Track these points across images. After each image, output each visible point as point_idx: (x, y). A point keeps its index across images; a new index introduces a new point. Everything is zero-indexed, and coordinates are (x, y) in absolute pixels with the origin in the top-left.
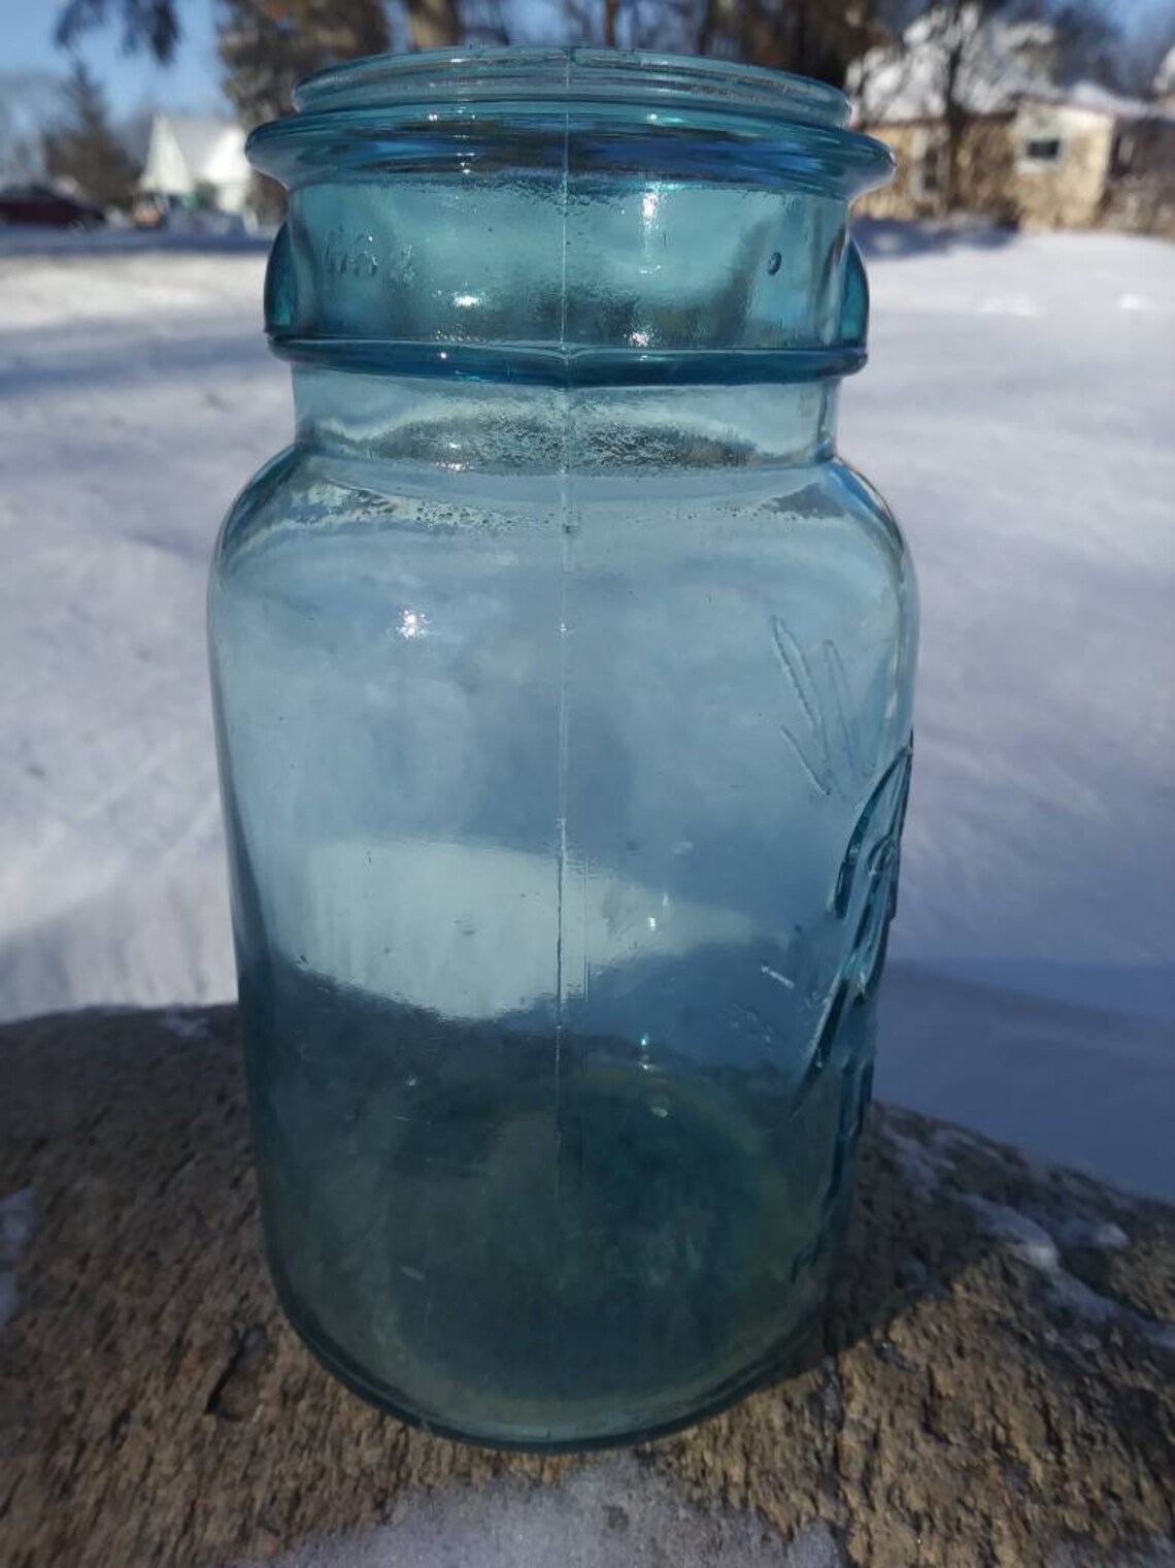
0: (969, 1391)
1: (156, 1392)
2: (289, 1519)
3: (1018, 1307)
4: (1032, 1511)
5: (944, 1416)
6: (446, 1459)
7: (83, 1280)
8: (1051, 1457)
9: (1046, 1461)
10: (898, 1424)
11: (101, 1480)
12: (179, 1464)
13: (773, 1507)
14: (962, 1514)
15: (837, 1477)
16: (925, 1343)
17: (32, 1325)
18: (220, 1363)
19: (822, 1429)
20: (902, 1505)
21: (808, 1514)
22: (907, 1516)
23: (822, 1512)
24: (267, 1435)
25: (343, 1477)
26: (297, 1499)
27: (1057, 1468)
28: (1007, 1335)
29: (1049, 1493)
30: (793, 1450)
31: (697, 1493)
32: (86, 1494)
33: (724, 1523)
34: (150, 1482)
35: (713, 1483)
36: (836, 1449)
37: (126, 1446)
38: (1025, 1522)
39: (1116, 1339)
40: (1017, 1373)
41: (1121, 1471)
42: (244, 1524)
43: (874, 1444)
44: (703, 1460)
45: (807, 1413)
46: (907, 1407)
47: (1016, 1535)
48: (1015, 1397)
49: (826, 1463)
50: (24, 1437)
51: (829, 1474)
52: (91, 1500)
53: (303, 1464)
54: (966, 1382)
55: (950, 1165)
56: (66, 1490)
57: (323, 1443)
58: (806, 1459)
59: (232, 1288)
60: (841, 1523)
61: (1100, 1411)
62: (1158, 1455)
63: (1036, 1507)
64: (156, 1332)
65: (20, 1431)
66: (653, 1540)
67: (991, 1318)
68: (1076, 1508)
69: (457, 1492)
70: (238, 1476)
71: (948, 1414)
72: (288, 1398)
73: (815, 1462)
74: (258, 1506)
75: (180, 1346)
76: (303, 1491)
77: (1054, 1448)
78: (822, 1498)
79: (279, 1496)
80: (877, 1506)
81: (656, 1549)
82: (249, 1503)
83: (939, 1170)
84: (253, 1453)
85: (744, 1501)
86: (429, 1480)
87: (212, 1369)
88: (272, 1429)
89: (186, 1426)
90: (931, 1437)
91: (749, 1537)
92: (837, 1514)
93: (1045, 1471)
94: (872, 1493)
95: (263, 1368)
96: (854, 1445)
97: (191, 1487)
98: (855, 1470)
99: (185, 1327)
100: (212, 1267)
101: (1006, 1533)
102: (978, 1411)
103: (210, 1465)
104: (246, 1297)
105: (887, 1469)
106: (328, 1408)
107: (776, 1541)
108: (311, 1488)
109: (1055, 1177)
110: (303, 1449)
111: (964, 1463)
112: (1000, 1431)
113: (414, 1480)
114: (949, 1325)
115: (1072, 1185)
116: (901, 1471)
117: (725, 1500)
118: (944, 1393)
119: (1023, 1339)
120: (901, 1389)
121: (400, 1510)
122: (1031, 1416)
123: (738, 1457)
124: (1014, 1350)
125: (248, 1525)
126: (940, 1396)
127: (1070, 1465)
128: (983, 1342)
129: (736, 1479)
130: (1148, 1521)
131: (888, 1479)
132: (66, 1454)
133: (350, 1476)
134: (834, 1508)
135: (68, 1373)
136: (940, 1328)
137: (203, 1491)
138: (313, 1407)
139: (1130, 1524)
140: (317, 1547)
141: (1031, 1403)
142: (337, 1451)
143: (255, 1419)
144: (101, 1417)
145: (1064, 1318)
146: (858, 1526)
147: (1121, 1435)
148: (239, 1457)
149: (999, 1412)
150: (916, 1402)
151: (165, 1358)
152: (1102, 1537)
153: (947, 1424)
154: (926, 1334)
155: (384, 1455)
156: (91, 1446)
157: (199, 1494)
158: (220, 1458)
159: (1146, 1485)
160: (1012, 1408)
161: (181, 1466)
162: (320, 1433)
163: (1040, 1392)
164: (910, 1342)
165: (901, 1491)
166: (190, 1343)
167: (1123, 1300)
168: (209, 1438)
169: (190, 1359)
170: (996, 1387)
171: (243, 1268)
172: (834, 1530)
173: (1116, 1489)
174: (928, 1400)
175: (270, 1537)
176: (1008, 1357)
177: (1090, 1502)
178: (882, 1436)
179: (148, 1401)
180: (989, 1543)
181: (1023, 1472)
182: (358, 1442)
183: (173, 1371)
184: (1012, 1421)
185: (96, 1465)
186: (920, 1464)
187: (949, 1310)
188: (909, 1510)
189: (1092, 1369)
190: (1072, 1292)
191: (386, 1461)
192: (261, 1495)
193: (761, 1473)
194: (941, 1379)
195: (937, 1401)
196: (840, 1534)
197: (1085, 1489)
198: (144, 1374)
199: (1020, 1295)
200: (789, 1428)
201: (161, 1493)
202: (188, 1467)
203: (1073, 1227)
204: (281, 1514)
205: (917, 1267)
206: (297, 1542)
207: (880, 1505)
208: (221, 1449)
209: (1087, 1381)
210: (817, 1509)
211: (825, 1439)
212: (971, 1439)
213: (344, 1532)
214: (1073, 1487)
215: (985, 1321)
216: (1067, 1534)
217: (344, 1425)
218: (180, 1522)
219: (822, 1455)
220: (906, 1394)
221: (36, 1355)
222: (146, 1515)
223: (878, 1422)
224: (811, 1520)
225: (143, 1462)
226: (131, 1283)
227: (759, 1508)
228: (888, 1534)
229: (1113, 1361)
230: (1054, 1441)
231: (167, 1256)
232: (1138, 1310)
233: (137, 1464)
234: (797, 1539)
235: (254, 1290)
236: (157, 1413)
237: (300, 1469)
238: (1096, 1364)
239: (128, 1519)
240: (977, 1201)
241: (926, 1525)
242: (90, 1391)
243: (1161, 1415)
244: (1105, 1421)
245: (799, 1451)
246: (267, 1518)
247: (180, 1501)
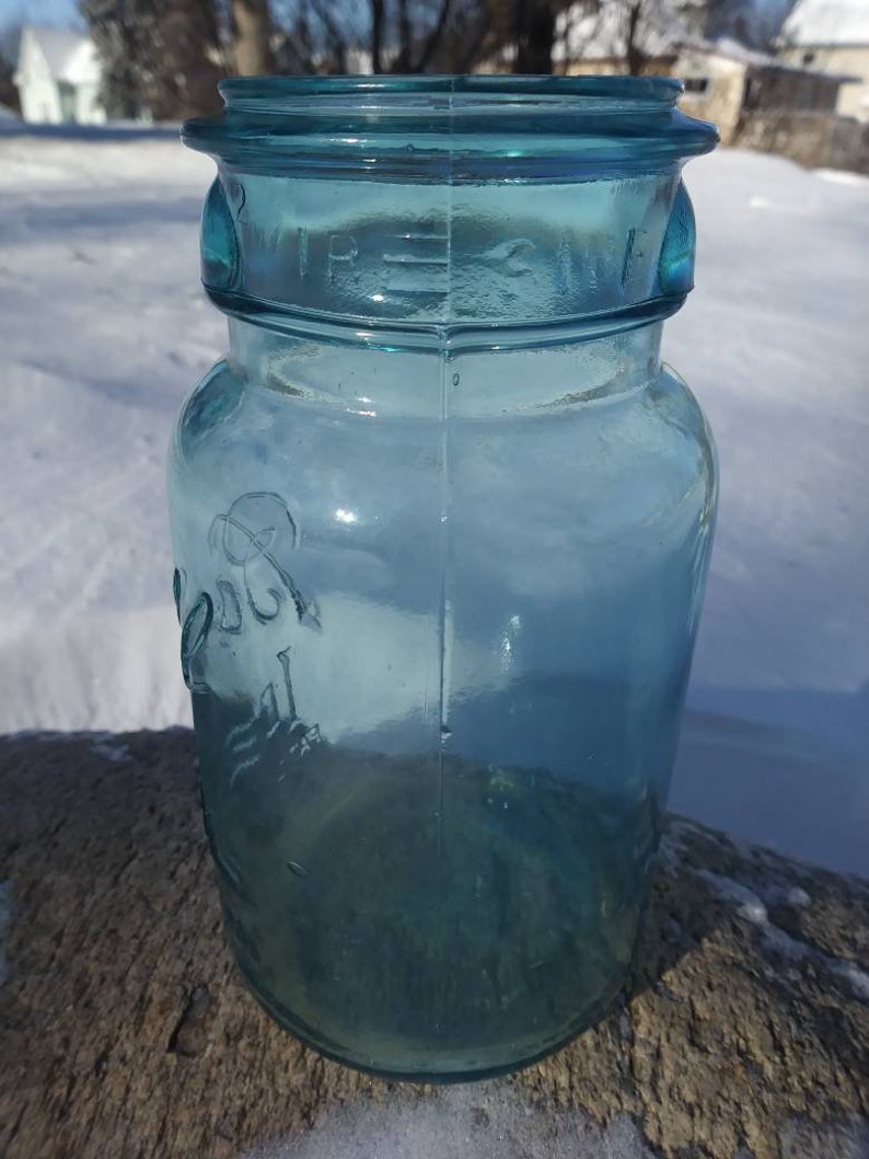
0: (719, 1014)
1: (127, 1036)
2: (238, 1129)
3: (745, 952)
4: (767, 1098)
5: (703, 1033)
6: (353, 1081)
7: (60, 952)
8: (777, 1059)
9: (774, 1062)
10: (673, 1040)
11: (91, 1105)
12: (151, 1091)
13: (590, 1104)
14: (721, 1102)
15: (633, 1080)
16: (686, 981)
17: (22, 988)
18: (177, 1014)
19: (621, 1046)
20: (680, 1099)
21: (615, 1108)
22: (683, 1106)
23: (625, 1106)
24: (217, 1067)
25: (277, 1096)
26: (243, 1113)
27: (782, 1067)
28: (741, 973)
29: (778, 1085)
30: (602, 1062)
31: (536, 1096)
32: (81, 1116)
33: (557, 1117)
34: (129, 1105)
35: (547, 1088)
36: (631, 1061)
37: (108, 1079)
38: (764, 1106)
39: (811, 971)
40: (750, 1000)
41: (823, 1067)
42: (204, 1134)
43: (657, 1055)
44: (538, 1072)
45: (609, 1035)
46: (677, 1028)
47: (758, 1116)
48: (750, 1018)
49: (625, 1071)
50: (25, 1074)
51: (628, 1079)
52: (84, 1122)
53: (247, 1087)
54: (717, 1008)
55: (684, 848)
56: (64, 1114)
57: (260, 1072)
58: (610, 1068)
59: (179, 957)
60: (638, 1114)
61: (806, 1025)
62: (846, 1053)
63: (770, 1095)
64: (123, 992)
65: (22, 1070)
66: (508, 1132)
67: (729, 961)
68: (797, 1094)
69: (363, 1103)
70: (198, 1098)
71: (705, 1031)
72: (230, 1038)
73: (617, 1070)
74: (214, 1120)
75: (143, 1002)
76: (247, 1107)
77: (779, 1053)
78: (625, 1097)
79: (230, 1112)
80: (663, 1099)
81: (510, 1138)
82: (207, 1118)
83: (678, 852)
84: (207, 1081)
85: (570, 1101)
86: (342, 1095)
87: (170, 1019)
88: (220, 1062)
89: (154, 1062)
90: (696, 1049)
91: (576, 1126)
92: (636, 1107)
93: (774, 1069)
94: (659, 1091)
95: (208, 1016)
96: (643, 1056)
97: (161, 1107)
98: (646, 1075)
99: (146, 987)
100: (162, 941)
101: (751, 1114)
102: (726, 1029)
103: (175, 1090)
104: (190, 963)
105: (667, 1073)
106: (262, 1045)
107: (596, 1130)
108: (253, 1105)
109: (756, 854)
110: (245, 1076)
111: (720, 1067)
112: (742, 1042)
113: (330, 1095)
114: (700, 967)
115: (767, 859)
116: (677, 1074)
117: (556, 1100)
118: (702, 1017)
119: (751, 975)
120: (673, 1016)
121: (321, 1120)
122: (761, 1030)
123: (564, 1069)
124: (746, 983)
125: (208, 1135)
126: (699, 1019)
127: (790, 1064)
128: (725, 979)
129: (563, 1085)
130: (844, 1101)
131: (669, 1081)
132: (61, 1086)
133: (283, 1096)
134: (633, 1102)
135: (56, 1024)
136: (695, 970)
137: (171, 1111)
138: (251, 1045)
139: (833, 1104)
140: (262, 1148)
141: (761, 1021)
142: (271, 1077)
143: (206, 1055)
144: (86, 1057)
145: (775, 958)
146: (651, 1115)
147: (822, 1042)
148: (197, 1084)
149: (740, 1030)
150: (683, 1023)
151: (132, 1011)
152: (815, 1115)
153: (706, 1040)
154: (686, 975)
155: (306, 1079)
156: (80, 1080)
157: (168, 1112)
158: (182, 1085)
159: (841, 1076)
160: (749, 1026)
161: (152, 1092)
162: (257, 1064)
163: (766, 1013)
164: (675, 981)
165: (678, 1088)
166: (151, 1000)
167: (812, 943)
168: (172, 1070)
169: (152, 1011)
170: (737, 1011)
171: (185, 941)
172: (634, 1119)
173: (822, 1080)
174: (692, 1022)
175: (225, 1142)
176: (743, 988)
177: (806, 1089)
178: (662, 1049)
179: (122, 1044)
180: (740, 1122)
181: (759, 1070)
182: (286, 1070)
183: (140, 1021)
184: (749, 1035)
185: (86, 1093)
186: (690, 1069)
187: (700, 957)
188: (684, 1101)
189: (797, 994)
190: (777, 938)
191: (308, 1083)
192: (215, 1111)
193: (580, 1081)
194: (700, 1008)
195: (697, 1023)
196: (639, 1121)
197: (801, 1081)
198: (117, 1023)
199: (746, 944)
200: (597, 1046)
201: (139, 1113)
202: (158, 1093)
203: (773, 890)
204: (232, 1124)
205: (675, 926)
206: (246, 1145)
207: (665, 1100)
208: (182, 1079)
209: (796, 1004)
210: (621, 1104)
211: (623, 1053)
212: (723, 1049)
213: (281, 1136)
214: (794, 1080)
215: (724, 963)
216: (792, 1113)
217: (275, 1057)
218: (155, 1133)
219: (622, 1065)
220: (676, 1020)
221: (28, 1011)
222: (128, 1130)
223: (659, 1040)
224: (618, 1112)
225: (123, 1091)
226: (101, 953)
227: (581, 1105)
228: (672, 1120)
229: (811, 989)
230: (779, 1048)
231: (125, 933)
232: (823, 951)
233: (118, 1092)
234: (609, 1126)
235: (196, 958)
236: (130, 1053)
237: (244, 1091)
238: (799, 990)
239: (114, 1134)
240: (705, 874)
241: (697, 1112)
242: (75, 1039)
243: (845, 1025)
244: (811, 1031)
245: (606, 1063)
246: (222, 1128)
247: (154, 1120)
